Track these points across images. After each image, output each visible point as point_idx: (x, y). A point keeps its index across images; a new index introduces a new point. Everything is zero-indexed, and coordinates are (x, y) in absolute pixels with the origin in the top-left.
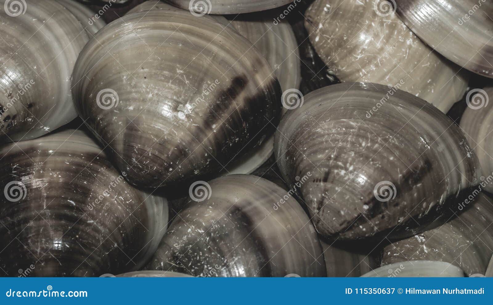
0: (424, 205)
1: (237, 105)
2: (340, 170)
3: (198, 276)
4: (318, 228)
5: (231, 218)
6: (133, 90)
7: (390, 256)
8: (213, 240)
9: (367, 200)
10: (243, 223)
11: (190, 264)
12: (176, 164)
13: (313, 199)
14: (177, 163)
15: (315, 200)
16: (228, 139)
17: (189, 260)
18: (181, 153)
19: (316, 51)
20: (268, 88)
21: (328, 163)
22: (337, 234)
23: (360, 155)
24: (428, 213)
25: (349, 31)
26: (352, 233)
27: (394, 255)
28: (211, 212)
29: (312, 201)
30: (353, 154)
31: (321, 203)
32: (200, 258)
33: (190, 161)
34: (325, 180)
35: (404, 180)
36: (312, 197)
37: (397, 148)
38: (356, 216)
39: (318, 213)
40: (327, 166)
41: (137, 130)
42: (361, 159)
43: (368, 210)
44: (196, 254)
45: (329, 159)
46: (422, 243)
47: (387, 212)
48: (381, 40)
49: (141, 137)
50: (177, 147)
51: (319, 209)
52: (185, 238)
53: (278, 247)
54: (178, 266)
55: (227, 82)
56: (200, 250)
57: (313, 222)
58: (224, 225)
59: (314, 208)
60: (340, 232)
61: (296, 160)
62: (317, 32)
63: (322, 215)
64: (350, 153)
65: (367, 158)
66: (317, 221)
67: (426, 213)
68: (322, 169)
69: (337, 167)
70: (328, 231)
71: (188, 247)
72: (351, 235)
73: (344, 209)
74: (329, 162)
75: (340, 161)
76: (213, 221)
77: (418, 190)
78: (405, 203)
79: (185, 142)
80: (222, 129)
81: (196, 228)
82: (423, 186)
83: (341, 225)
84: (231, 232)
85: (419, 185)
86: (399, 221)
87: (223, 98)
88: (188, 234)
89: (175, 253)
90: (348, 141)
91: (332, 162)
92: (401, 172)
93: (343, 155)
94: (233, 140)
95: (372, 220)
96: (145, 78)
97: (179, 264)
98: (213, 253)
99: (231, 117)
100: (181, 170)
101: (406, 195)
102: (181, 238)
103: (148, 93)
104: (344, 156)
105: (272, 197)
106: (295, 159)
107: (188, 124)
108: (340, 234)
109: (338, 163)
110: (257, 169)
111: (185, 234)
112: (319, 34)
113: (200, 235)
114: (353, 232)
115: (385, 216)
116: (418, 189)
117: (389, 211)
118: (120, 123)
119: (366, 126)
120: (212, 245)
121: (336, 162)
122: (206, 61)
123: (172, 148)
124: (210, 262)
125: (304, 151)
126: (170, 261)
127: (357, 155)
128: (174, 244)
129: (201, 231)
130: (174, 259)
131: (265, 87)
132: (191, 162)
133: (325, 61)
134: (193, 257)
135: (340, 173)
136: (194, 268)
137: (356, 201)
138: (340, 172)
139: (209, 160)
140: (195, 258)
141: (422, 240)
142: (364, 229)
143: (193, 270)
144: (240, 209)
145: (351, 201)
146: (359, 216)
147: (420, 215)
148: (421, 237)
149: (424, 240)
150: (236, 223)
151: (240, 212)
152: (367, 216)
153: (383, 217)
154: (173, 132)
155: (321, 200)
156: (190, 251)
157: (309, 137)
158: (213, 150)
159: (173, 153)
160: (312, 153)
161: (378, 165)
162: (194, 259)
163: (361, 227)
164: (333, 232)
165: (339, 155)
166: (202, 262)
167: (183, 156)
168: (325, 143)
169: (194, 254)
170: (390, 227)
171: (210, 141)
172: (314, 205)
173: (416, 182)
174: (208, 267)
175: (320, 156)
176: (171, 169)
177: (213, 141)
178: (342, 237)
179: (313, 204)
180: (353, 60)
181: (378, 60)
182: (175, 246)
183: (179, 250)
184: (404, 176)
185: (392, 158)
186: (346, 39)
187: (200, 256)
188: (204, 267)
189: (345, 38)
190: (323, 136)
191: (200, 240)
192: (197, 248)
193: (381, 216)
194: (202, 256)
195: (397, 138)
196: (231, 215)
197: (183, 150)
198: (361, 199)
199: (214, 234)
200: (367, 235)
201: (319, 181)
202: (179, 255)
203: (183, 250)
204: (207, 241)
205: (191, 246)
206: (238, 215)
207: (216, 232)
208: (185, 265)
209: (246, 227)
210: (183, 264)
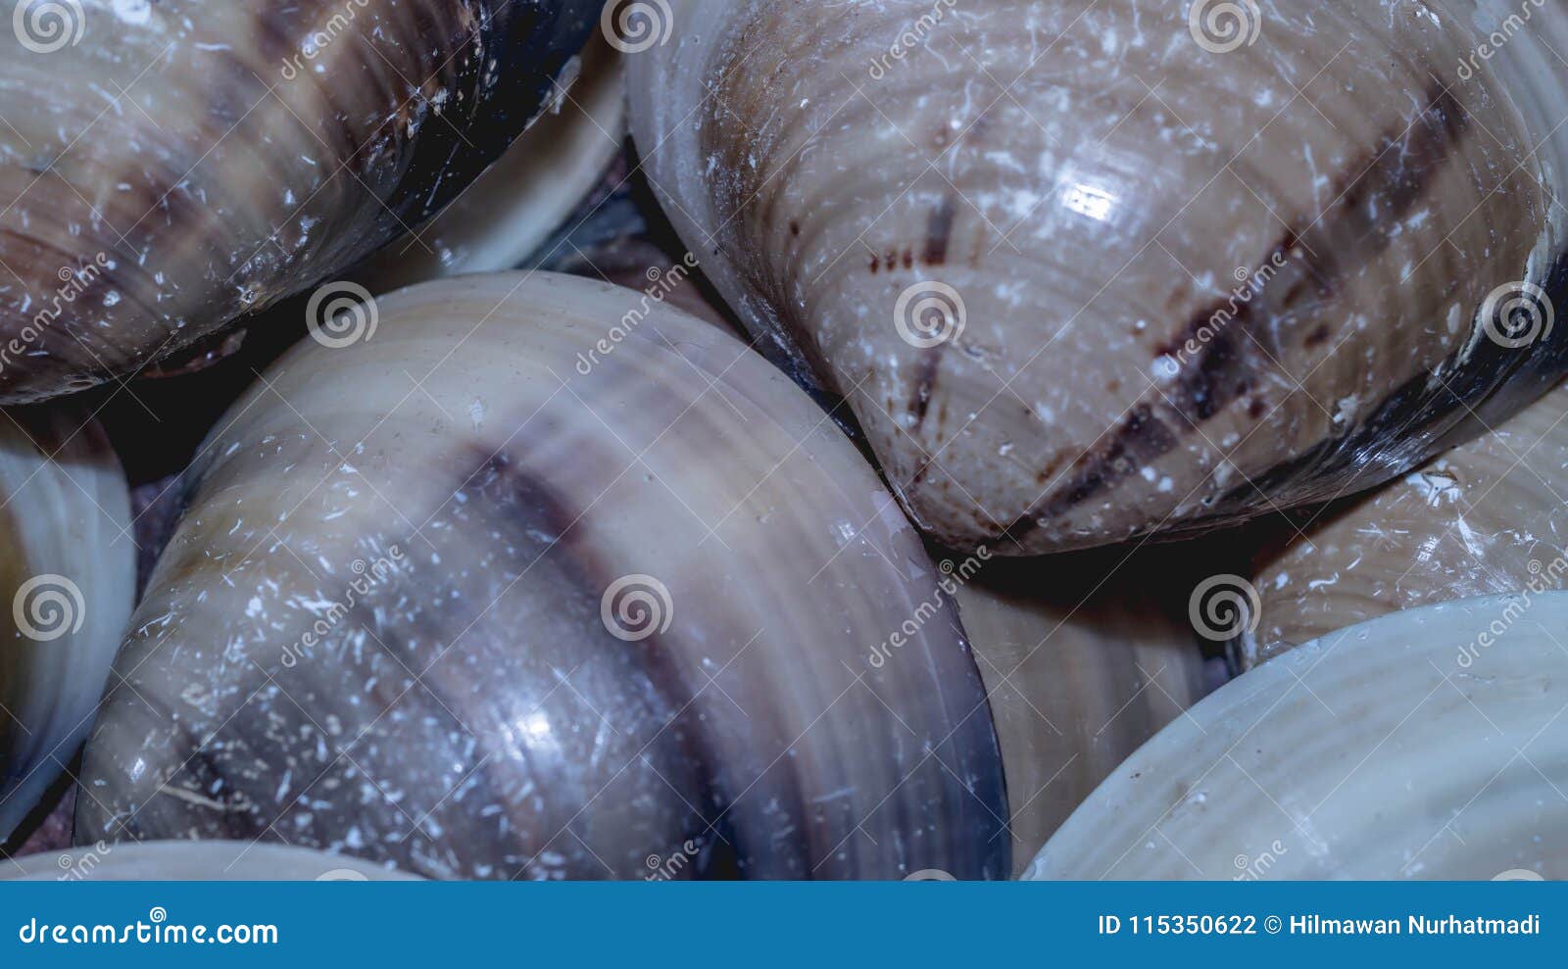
0: (1453, 316)
2: (1006, 190)
3: (337, 846)
4: (919, 503)
5: (464, 517)
7: (1292, 594)
8: (390, 643)
9: (1168, 332)
10: (531, 533)
11: (284, 789)
12: (137, 267)
13: (880, 359)
14: (142, 261)
15: (894, 363)
16: (394, 103)
17: (278, 768)
18: (157, 204)
21: (935, 165)
22: (1024, 526)
23: (1099, 101)
24: (1471, 356)
26: (1102, 513)
27: (1313, 584)
28: (352, 494)
29: (873, 373)
30: (1062, 99)
31: (926, 375)
32: (330, 748)
33: (208, 242)
34: (935, 254)
35: (1341, 200)
36: (877, 350)
38: (1119, 419)
39: (916, 429)
40: (933, 181)
42: (1113, 119)
43: (1179, 381)
44: (306, 730)
45: (940, 140)
46: (1449, 510)
47: (1276, 378)
50: (132, 175)
51: (920, 408)
52: (235, 650)
53: (731, 634)
54: (219, 805)
56: (328, 705)
57: (890, 476)
58: (436, 559)
59: (890, 404)
60: (1039, 513)
61: (763, 168)
63: (940, 437)
64: (1049, 97)
65: (1141, 111)
66: (911, 470)
67: (1464, 357)
68: (911, 199)
69: (988, 177)
70: (975, 514)
71: (263, 697)
72: (1097, 522)
73: (1055, 392)
74: (946, 158)
75: (999, 147)
76: (372, 541)
77: (1416, 245)
78: (1362, 323)
79: (166, 145)
80: (352, 51)
81: (286, 591)
82: (1438, 222)
83: (1044, 476)
84: (477, 589)
85: (1418, 219)
86: (1338, 418)
88: (249, 627)
89: (194, 740)
90: (1024, 38)
91: (959, 155)
92: (1322, 165)
93: (1014, 111)
94: (422, 107)
95: (1205, 432)
97: (226, 792)
98: (397, 716)
100: (168, 296)
101: (1362, 280)
102: (214, 656)
104: (1021, 118)
105: (659, 372)
106: (753, 163)
107: (173, 47)
108: (1042, 523)
109: (990, 155)
110: (554, 236)
111: (236, 631)
114: (1107, 506)
115: (1267, 401)
116: (1415, 241)
117: (1284, 377)
120: (387, 669)
121: (981, 156)
123: (105, 188)
124: (389, 762)
125: (800, 116)
126: (175, 782)
127: (1083, 104)
128: (183, 688)
129: (319, 604)
130: (192, 769)
132: (214, 248)
134: (296, 751)
135: (1009, 208)
136: (306, 809)
137: (1114, 346)
138: (1011, 200)
139: (306, 225)
140: (306, 754)
141: (1442, 494)
142: (1166, 485)
143: (303, 820)
144: (505, 458)
145: (1084, 347)
146: (1133, 419)
147: (1437, 374)
148: (1435, 480)
149: (1454, 493)
150: (496, 535)
151: (508, 480)
152: (1175, 412)
153: (1257, 410)
154: (99, 103)
155: (925, 362)
156: (273, 716)
157: (814, 39)
158: (325, 171)
159: (111, 210)
160: (845, 121)
161: (1200, 142)
162: (300, 760)
163: (1148, 473)
164: (1003, 517)
165: (988, 115)
166: (346, 767)
167: (169, 222)
168: (904, 61)
169: (298, 734)
170: (1292, 453)
171: (300, 127)
172: (890, 386)
173: (1401, 203)
174: (382, 794)
175: (891, 132)
176: (112, 299)
177: (316, 124)
178: (1055, 537)
179: (884, 384)
182: (193, 702)
183: (214, 719)
184: (1338, 185)
185: (1264, 99)
187: (330, 741)
188: (360, 794)
190: (888, 24)
191: (321, 655)
192: (311, 697)
193: (1245, 402)
194: (344, 737)
196: (461, 497)
197: (162, 187)
198: (1137, 332)
199: (389, 613)
200: (1179, 511)
201: (899, 264)
202: (219, 745)
203: (242, 723)
204: (358, 653)
205: (273, 690)
206: (498, 490)
207: (395, 599)
208: (255, 799)
209: (554, 552)
210: (245, 793)
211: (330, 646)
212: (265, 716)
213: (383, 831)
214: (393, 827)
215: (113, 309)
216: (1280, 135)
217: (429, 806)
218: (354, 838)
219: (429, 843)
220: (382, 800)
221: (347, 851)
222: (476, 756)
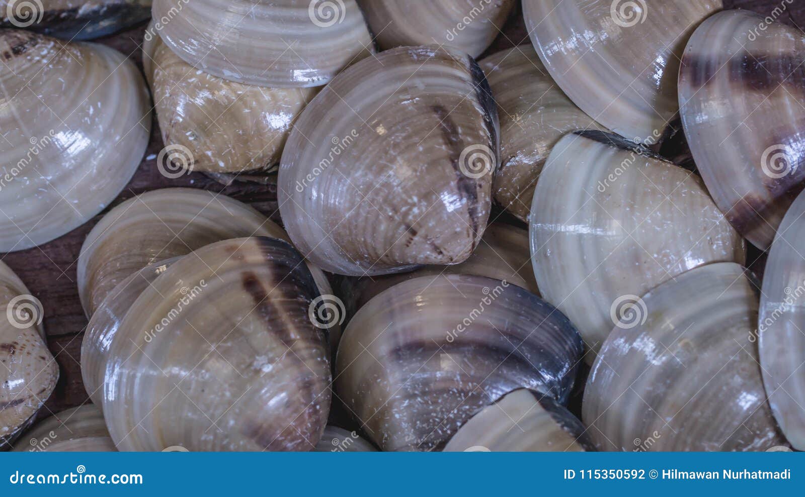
1: (276, 297)
2: (411, 212)
5: (406, 363)
6: (211, 411)
8: (424, 393)
10: (418, 352)
11: (440, 432)
12: (315, 398)
14: (314, 396)
15: (428, 253)
17: (435, 431)
18: (307, 386)
19: (234, 171)
20: (266, 252)
21: (396, 223)
25: (235, 124)
30: (398, 190)
31: (436, 248)
32: (438, 418)
33: (318, 381)
34: (414, 233)
35: (449, 145)
36: (423, 255)
37: (409, 137)
39: (443, 255)
40: (399, 225)
41: (260, 427)
43: (468, 199)
44: (431, 421)
45: (391, 219)
48: (262, 92)
49: (270, 426)
50: (300, 389)
51: (440, 253)
55: (246, 298)
56: (429, 413)
59: (435, 258)
62: (213, 161)
63: (449, 253)
66: (449, 260)
68: (400, 231)
69: (406, 214)
71: (418, 425)
73: (455, 225)
74: (396, 220)
75: (401, 208)
76: (399, 385)
77: (465, 134)
80: (298, 328)
81: (398, 408)
82: (463, 126)
83: (468, 236)
85: (460, 130)
87: (263, 310)
88: (401, 420)
89: (417, 444)
90: (380, 189)
91: (397, 217)
92: (440, 145)
93: (395, 201)
95: (479, 199)
96: (203, 391)
97: (433, 444)
98: (440, 401)
99: (288, 310)
102: (402, 430)
103: (223, 395)
104: (397, 201)
106: (367, 256)
107: (280, 365)
109: (401, 211)
111: (400, 423)
112: (218, 160)
113: (410, 406)
114: (481, 226)
115: (480, 183)
118: (242, 443)
119: (367, 161)
120: (429, 397)
121: (400, 213)
122: (211, 312)
123: (299, 396)
124: (448, 408)
125: (365, 241)
127: (402, 186)
128: (405, 440)
129: (406, 403)
130: (423, 448)
131: (263, 256)
132: (320, 380)
133: (253, 167)
134: (434, 425)
135: (415, 214)
138: (413, 213)
139: (325, 359)
140: (436, 423)
142: (484, 212)
143: (449, 432)
144: (398, 348)
146: (469, 213)
150: (414, 359)
151: (402, 350)
152: (472, 203)
153: (481, 186)
155: (433, 247)
156: (424, 425)
157: (350, 230)
158: (317, 349)
159: (303, 397)
160: (373, 234)
161: (424, 168)
163: (480, 215)
165: (393, 206)
166: (444, 417)
167: (311, 386)
168: (369, 215)
169: (431, 423)
171: (307, 348)
179: (431, 257)
180: (270, 135)
181: (284, 106)
182: (409, 439)
183: (416, 438)
184: (446, 144)
185: (421, 149)
186: (243, 131)
187: (436, 417)
188: (451, 417)
189: (241, 132)
190: (358, 214)
191: (417, 409)
192: (425, 416)
193: (478, 188)
194: (437, 415)
195: (397, 131)
196: (401, 362)
197: (304, 384)
199: (417, 390)
201: (410, 241)
202: (422, 440)
203: (420, 433)
204: (422, 401)
205: (418, 422)
206: (404, 353)
207: (415, 387)
208: (438, 439)
209: (424, 350)
210: (435, 440)
211: (417, 406)
212: (423, 427)
213: (461, 417)
214: (462, 415)
215: (320, 408)
216: (429, 150)
217: (462, 405)
218: (459, 424)
219: (468, 410)
220: (455, 414)
221: (461, 427)
222: (457, 390)
